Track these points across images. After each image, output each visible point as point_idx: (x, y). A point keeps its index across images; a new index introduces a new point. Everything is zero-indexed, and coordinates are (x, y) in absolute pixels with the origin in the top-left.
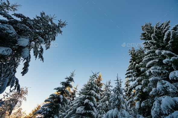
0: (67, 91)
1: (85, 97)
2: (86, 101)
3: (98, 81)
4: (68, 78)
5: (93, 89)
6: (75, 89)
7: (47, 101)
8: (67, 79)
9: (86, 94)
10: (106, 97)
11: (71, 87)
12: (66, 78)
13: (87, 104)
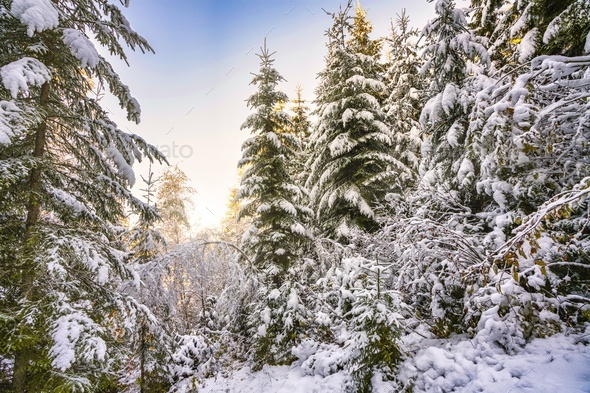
0: (278, 113)
1: (339, 108)
2: (347, 114)
3: (358, 38)
4: (260, 78)
5: (353, 69)
6: (297, 105)
7: (244, 163)
8: (259, 82)
9: (336, 96)
10: (404, 77)
11: (283, 98)
12: (254, 81)
13: (353, 122)
